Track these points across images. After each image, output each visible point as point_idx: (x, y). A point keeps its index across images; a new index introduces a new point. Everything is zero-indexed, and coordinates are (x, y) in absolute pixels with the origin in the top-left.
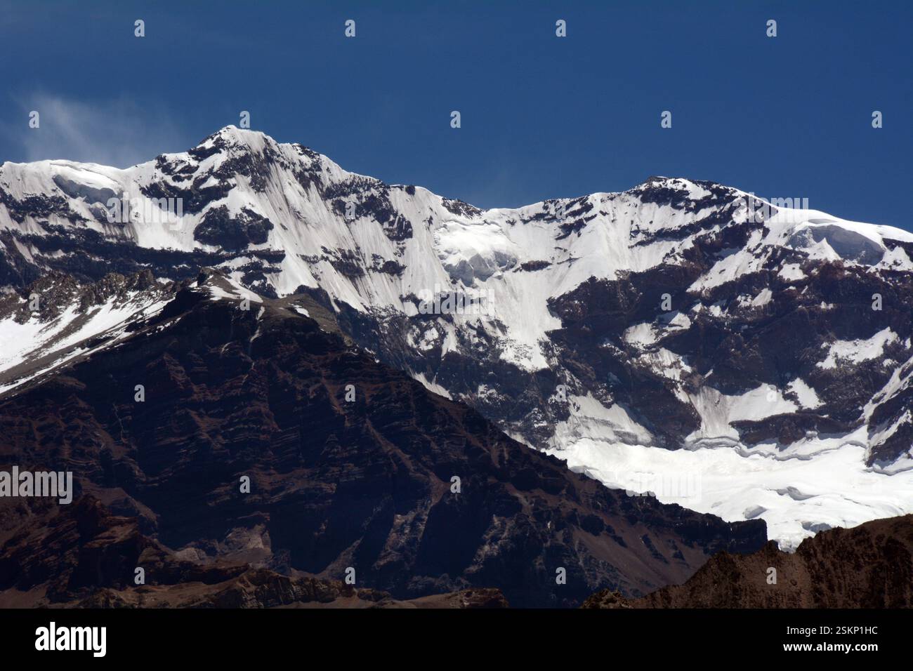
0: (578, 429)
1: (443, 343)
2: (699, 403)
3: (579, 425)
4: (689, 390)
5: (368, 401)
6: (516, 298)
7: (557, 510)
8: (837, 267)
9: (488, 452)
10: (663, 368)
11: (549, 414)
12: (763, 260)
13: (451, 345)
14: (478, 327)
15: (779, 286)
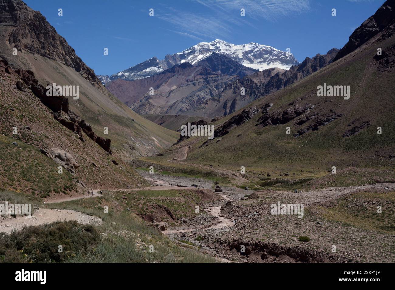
2: (254, 60)
4: (253, 59)
8: (265, 49)
10: (251, 58)
12: (259, 49)
13: (234, 56)
15: (260, 51)
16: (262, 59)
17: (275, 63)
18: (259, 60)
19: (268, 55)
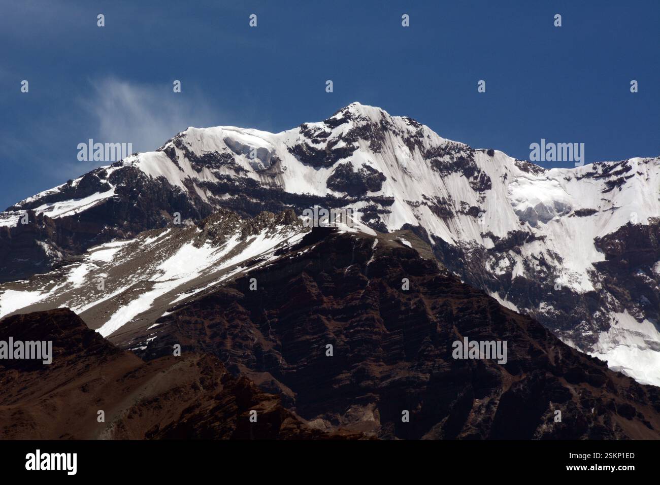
0: (617, 338)
1: (513, 269)
3: (617, 335)
5: (455, 312)
6: (570, 236)
7: (599, 400)
9: (546, 353)
11: (594, 326)
13: (519, 271)
14: (541, 258)
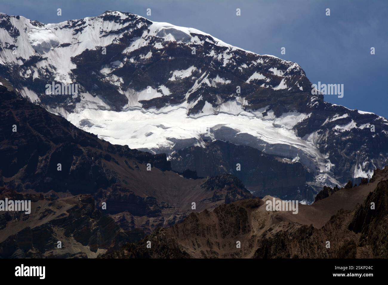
1: (33, 75)
2: (127, 94)
3: (84, 104)
4: (123, 90)
6: (59, 57)
7: (95, 153)
8: (174, 44)
9: (70, 133)
10: (114, 82)
11: (74, 100)
12: (148, 41)
13: (36, 75)
14: (46, 68)
15: (155, 51)
16: (163, 88)
17: (224, 108)
18: (150, 93)
19: (193, 68)
